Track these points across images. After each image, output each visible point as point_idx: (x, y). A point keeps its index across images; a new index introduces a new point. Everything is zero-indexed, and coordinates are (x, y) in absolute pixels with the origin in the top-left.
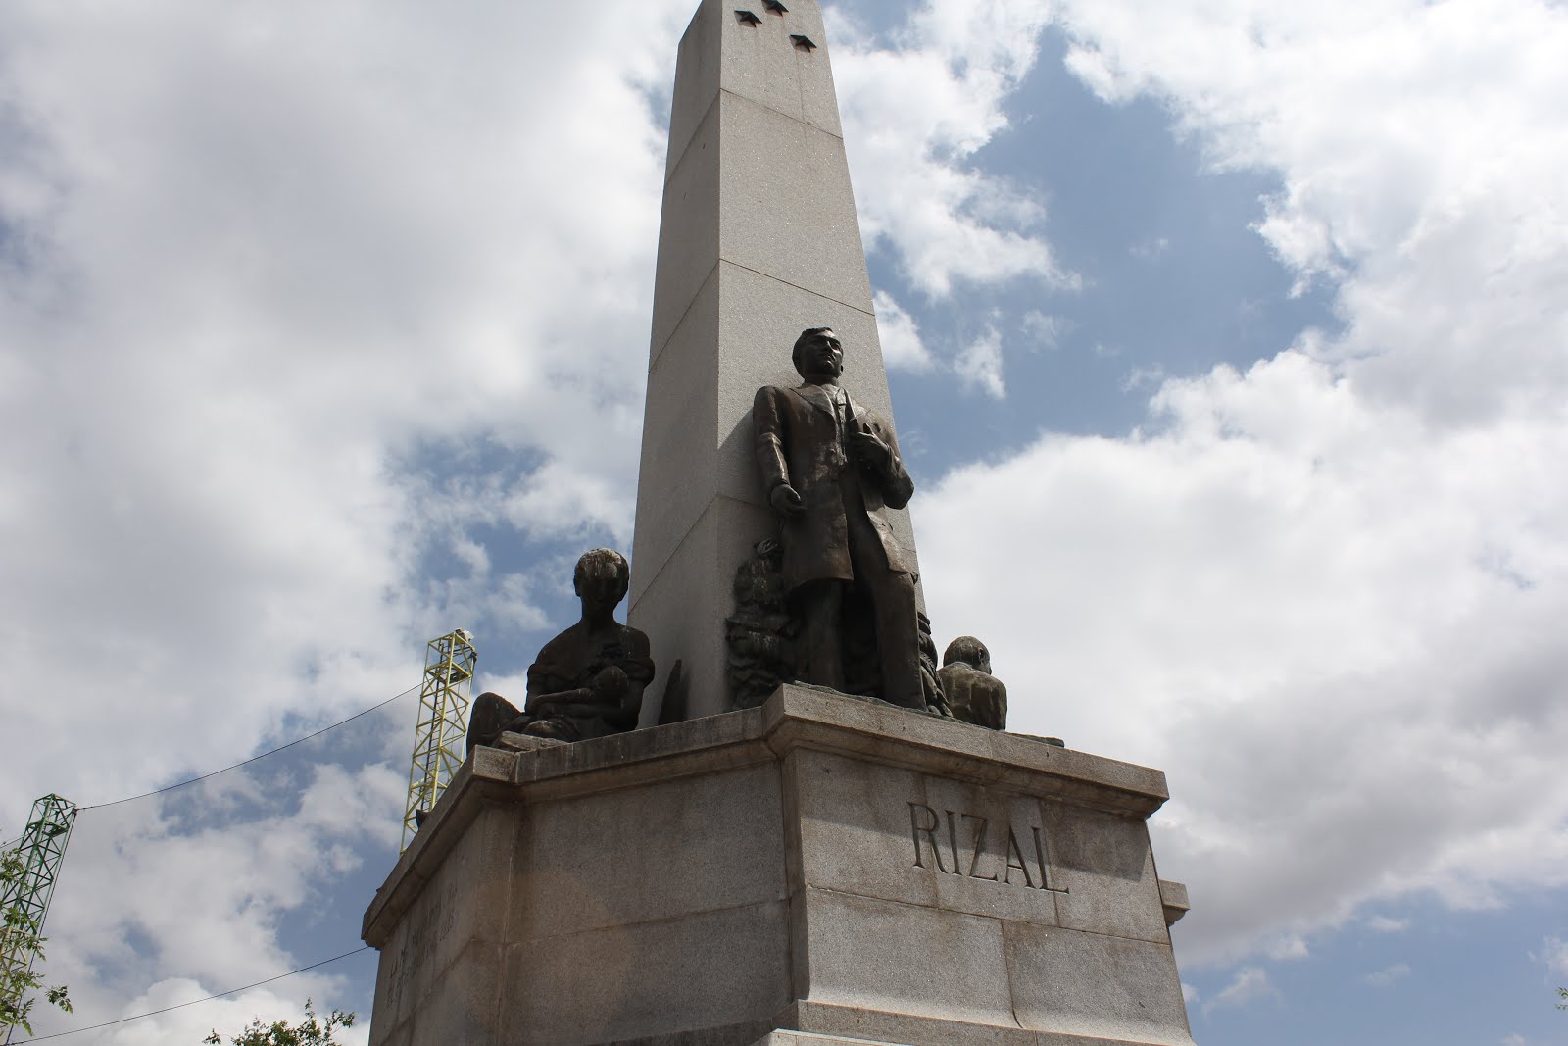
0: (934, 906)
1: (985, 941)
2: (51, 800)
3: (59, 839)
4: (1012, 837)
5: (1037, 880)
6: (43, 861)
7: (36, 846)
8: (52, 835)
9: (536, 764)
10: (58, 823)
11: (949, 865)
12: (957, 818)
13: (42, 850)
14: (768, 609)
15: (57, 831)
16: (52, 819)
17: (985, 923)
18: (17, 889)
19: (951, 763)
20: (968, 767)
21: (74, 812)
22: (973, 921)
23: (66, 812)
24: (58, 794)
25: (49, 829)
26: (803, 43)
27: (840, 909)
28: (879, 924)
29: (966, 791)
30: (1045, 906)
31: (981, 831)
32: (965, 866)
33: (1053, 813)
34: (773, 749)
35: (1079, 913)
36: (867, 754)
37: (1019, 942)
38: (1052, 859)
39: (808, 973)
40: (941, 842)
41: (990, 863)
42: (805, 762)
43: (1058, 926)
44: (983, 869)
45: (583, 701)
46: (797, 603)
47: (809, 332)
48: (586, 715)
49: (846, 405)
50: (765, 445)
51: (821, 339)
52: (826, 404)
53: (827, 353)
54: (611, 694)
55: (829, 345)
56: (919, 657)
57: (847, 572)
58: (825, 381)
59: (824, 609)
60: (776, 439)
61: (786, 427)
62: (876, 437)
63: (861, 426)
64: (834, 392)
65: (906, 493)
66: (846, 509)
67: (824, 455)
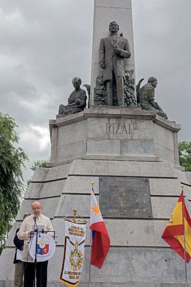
0: (109, 139)
1: (117, 143)
4: (125, 126)
5: (128, 132)
9: (58, 121)
11: (112, 132)
12: (114, 125)
14: (101, 85)
17: (117, 140)
19: (114, 116)
20: (117, 116)
22: (115, 140)
27: (92, 141)
28: (99, 142)
29: (117, 120)
30: (129, 136)
31: (119, 126)
32: (115, 131)
33: (134, 121)
34: (85, 118)
35: (136, 137)
36: (99, 116)
37: (123, 143)
38: (132, 128)
39: (88, 151)
40: (111, 128)
41: (120, 130)
42: (89, 120)
43: (131, 139)
44: (118, 132)
45: (73, 105)
46: (105, 83)
47: (111, 23)
48: (73, 108)
49: (116, 40)
50: (100, 53)
51: (112, 25)
52: (111, 41)
53: (113, 29)
54: (78, 103)
55: (114, 26)
56: (123, 92)
57: (111, 78)
58: (113, 34)
59: (108, 84)
60: (102, 51)
61: (104, 48)
62: (118, 48)
63: (115, 47)
64: (114, 37)
65: (128, 56)
66: (113, 65)
67: (110, 53)
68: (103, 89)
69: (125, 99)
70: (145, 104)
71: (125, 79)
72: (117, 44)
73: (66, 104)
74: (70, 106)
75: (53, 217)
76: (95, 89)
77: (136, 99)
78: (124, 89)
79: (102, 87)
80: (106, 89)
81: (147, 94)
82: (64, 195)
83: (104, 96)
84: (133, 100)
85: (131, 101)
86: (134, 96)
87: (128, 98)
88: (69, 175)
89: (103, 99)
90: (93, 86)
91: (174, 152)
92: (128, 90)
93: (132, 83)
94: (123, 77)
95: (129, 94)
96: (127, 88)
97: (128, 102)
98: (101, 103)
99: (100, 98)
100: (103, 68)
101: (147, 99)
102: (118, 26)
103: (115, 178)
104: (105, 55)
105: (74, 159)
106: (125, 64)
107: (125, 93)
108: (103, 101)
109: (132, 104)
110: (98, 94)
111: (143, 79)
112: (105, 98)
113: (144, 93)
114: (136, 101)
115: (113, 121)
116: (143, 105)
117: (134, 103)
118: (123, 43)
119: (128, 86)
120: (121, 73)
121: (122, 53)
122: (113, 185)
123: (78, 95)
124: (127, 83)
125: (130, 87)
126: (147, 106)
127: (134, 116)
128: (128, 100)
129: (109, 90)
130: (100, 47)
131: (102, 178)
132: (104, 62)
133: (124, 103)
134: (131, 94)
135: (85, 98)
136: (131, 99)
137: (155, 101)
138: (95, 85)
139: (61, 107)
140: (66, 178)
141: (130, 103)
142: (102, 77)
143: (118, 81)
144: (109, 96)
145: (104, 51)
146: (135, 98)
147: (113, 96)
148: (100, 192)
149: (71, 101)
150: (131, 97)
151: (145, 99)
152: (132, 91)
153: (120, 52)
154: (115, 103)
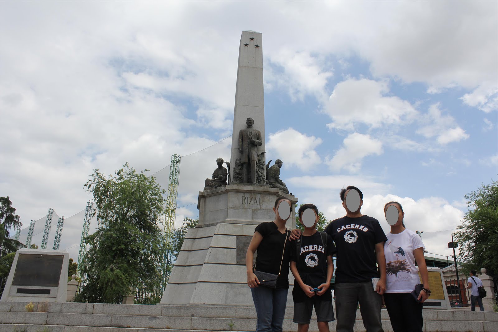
0: (244, 208)
1: (250, 211)
2: (175, 155)
3: (178, 164)
4: (256, 199)
5: (258, 204)
6: (176, 169)
7: (174, 166)
8: (176, 163)
9: (205, 193)
10: (177, 160)
11: (246, 203)
12: (248, 198)
13: (175, 167)
14: (239, 166)
15: (177, 162)
16: (176, 160)
17: (250, 209)
18: (172, 175)
19: (248, 191)
20: (250, 191)
21: (180, 157)
22: (248, 209)
23: (179, 158)
24: (176, 154)
25: (176, 162)
26: (257, 46)
27: (232, 210)
28: (236, 211)
29: (250, 194)
30: (259, 207)
31: (251, 199)
32: (249, 203)
33: (262, 195)
34: (227, 192)
35: (264, 207)
36: (237, 191)
37: (254, 211)
38: (261, 201)
39: (228, 216)
40: (246, 201)
41: (252, 202)
42: (230, 193)
43: (260, 209)
44: (251, 203)
45: (217, 180)
46: (242, 165)
47: (248, 119)
48: (217, 182)
49: (251, 132)
50: (239, 141)
51: (249, 120)
52: (248, 133)
53: (250, 123)
54: (221, 178)
55: (250, 121)
56: (256, 172)
57: (247, 161)
58: (250, 127)
59: (245, 166)
60: (240, 140)
61: (242, 137)
62: (253, 139)
63: (251, 138)
64: (250, 130)
65: (261, 144)
66: (248, 151)
67: (246, 142)
68: (240, 169)
69: (257, 178)
70: (272, 181)
71: (257, 162)
72: (252, 135)
73: (211, 178)
74: (214, 180)
75: (203, 263)
76: (234, 169)
77: (265, 178)
78: (257, 170)
79: (240, 167)
80: (243, 169)
81: (274, 173)
82: (211, 248)
83: (241, 174)
84: (263, 178)
85: (262, 179)
86: (264, 175)
87: (259, 176)
88: (215, 234)
89: (240, 177)
90: (233, 166)
91: (292, 219)
92: (259, 170)
93: (262, 165)
94: (256, 161)
95: (260, 174)
96: (258, 169)
97: (259, 179)
98: (239, 180)
99: (237, 175)
100: (241, 153)
101: (274, 176)
102: (253, 121)
103: (248, 237)
104: (242, 143)
105: (218, 223)
106: (258, 150)
107: (257, 173)
108: (240, 178)
109: (262, 182)
110: (236, 173)
111: (271, 161)
112: (242, 176)
113: (272, 172)
114: (265, 179)
115: (247, 195)
116: (271, 181)
117: (264, 180)
118: (256, 134)
119: (259, 167)
120: (255, 157)
121: (256, 142)
122: (246, 242)
123: (220, 172)
124: (259, 165)
125: (261, 168)
126: (274, 183)
127: (263, 192)
128: (259, 178)
129: (245, 170)
130: (240, 136)
131: (238, 237)
132: (242, 149)
133: (256, 180)
134: (261, 173)
135: (225, 174)
136: (261, 178)
137: (280, 179)
138: (235, 165)
139: (207, 180)
140: (213, 236)
141: (261, 180)
142: (240, 159)
143: (252, 164)
144: (245, 175)
145: (242, 140)
146: (264, 176)
147: (248, 174)
148: (237, 246)
149: (215, 176)
150: (262, 176)
151: (273, 177)
152: (262, 171)
153: (254, 142)
154: (249, 181)
